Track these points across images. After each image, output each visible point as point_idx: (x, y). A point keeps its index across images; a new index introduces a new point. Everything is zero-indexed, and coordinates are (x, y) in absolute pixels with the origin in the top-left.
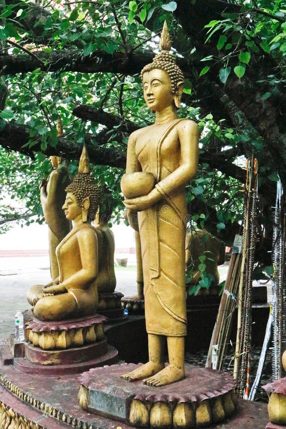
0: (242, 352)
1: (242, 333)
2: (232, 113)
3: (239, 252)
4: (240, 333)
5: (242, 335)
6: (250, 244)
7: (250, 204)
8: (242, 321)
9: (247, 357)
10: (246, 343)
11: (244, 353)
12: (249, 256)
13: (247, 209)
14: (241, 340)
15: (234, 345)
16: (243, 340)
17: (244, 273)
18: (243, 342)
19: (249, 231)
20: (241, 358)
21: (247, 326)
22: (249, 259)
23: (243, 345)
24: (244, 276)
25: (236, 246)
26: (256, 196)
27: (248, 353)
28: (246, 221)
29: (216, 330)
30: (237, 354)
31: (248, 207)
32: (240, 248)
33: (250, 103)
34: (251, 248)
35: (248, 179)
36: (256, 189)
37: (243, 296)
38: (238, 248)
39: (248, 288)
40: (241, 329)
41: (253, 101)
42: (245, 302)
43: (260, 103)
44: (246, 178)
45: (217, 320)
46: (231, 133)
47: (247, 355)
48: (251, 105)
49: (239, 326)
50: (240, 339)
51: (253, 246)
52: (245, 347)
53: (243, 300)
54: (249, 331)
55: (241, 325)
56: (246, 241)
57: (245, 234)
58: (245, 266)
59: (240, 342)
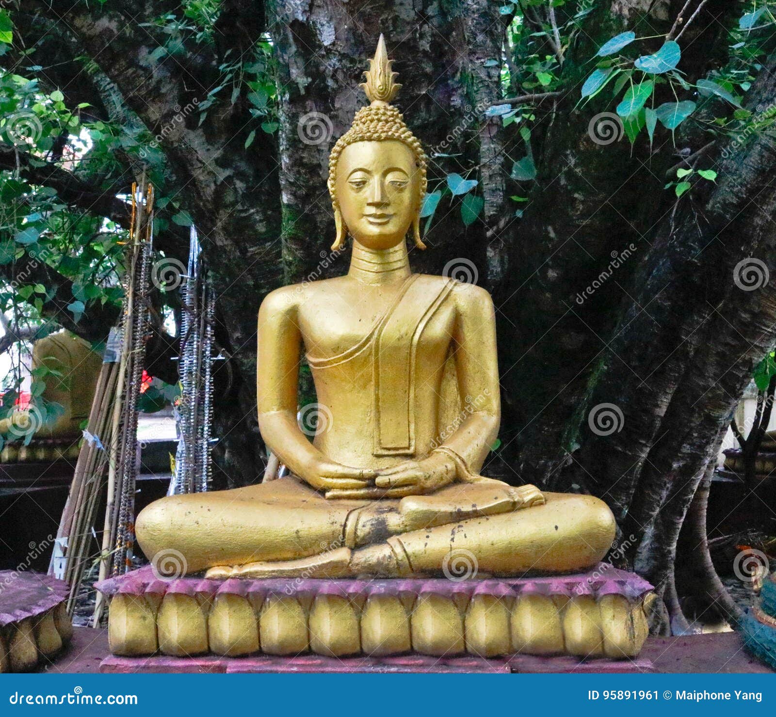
0: (114, 547)
1: (115, 511)
2: (107, 96)
3: (117, 360)
4: (112, 513)
5: (115, 515)
6: (134, 344)
7: (136, 267)
8: (115, 490)
9: (125, 557)
10: (122, 531)
11: (118, 549)
12: (132, 366)
13: (131, 277)
14: (113, 526)
15: (100, 536)
16: (117, 526)
17: (123, 397)
18: (116, 530)
19: (135, 319)
20: (113, 559)
21: (125, 497)
22: (132, 372)
23: (116, 535)
24: (122, 404)
25: (111, 349)
26: (148, 253)
27: (126, 549)
28: (128, 299)
29: (69, 510)
30: (105, 553)
31: (132, 275)
32: (118, 351)
33: (127, 69)
34: (137, 350)
35: (135, 221)
36: (149, 240)
37: (119, 442)
38: (114, 352)
39: (128, 427)
40: (113, 504)
41: (133, 63)
42: (122, 453)
43: (146, 69)
44: (131, 218)
45: (71, 492)
46: (101, 131)
47: (125, 552)
48: (130, 71)
49: (110, 499)
50: (111, 522)
51: (141, 347)
52: (121, 538)
53: (119, 449)
54: (130, 506)
55: (115, 496)
56: (127, 336)
57: (127, 323)
58: (124, 386)
59: (111, 528)
